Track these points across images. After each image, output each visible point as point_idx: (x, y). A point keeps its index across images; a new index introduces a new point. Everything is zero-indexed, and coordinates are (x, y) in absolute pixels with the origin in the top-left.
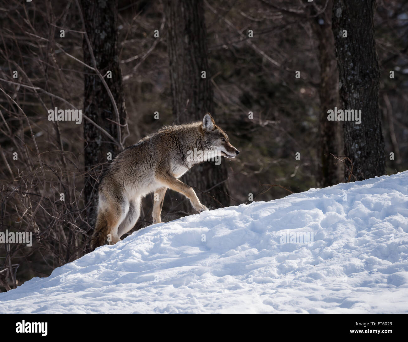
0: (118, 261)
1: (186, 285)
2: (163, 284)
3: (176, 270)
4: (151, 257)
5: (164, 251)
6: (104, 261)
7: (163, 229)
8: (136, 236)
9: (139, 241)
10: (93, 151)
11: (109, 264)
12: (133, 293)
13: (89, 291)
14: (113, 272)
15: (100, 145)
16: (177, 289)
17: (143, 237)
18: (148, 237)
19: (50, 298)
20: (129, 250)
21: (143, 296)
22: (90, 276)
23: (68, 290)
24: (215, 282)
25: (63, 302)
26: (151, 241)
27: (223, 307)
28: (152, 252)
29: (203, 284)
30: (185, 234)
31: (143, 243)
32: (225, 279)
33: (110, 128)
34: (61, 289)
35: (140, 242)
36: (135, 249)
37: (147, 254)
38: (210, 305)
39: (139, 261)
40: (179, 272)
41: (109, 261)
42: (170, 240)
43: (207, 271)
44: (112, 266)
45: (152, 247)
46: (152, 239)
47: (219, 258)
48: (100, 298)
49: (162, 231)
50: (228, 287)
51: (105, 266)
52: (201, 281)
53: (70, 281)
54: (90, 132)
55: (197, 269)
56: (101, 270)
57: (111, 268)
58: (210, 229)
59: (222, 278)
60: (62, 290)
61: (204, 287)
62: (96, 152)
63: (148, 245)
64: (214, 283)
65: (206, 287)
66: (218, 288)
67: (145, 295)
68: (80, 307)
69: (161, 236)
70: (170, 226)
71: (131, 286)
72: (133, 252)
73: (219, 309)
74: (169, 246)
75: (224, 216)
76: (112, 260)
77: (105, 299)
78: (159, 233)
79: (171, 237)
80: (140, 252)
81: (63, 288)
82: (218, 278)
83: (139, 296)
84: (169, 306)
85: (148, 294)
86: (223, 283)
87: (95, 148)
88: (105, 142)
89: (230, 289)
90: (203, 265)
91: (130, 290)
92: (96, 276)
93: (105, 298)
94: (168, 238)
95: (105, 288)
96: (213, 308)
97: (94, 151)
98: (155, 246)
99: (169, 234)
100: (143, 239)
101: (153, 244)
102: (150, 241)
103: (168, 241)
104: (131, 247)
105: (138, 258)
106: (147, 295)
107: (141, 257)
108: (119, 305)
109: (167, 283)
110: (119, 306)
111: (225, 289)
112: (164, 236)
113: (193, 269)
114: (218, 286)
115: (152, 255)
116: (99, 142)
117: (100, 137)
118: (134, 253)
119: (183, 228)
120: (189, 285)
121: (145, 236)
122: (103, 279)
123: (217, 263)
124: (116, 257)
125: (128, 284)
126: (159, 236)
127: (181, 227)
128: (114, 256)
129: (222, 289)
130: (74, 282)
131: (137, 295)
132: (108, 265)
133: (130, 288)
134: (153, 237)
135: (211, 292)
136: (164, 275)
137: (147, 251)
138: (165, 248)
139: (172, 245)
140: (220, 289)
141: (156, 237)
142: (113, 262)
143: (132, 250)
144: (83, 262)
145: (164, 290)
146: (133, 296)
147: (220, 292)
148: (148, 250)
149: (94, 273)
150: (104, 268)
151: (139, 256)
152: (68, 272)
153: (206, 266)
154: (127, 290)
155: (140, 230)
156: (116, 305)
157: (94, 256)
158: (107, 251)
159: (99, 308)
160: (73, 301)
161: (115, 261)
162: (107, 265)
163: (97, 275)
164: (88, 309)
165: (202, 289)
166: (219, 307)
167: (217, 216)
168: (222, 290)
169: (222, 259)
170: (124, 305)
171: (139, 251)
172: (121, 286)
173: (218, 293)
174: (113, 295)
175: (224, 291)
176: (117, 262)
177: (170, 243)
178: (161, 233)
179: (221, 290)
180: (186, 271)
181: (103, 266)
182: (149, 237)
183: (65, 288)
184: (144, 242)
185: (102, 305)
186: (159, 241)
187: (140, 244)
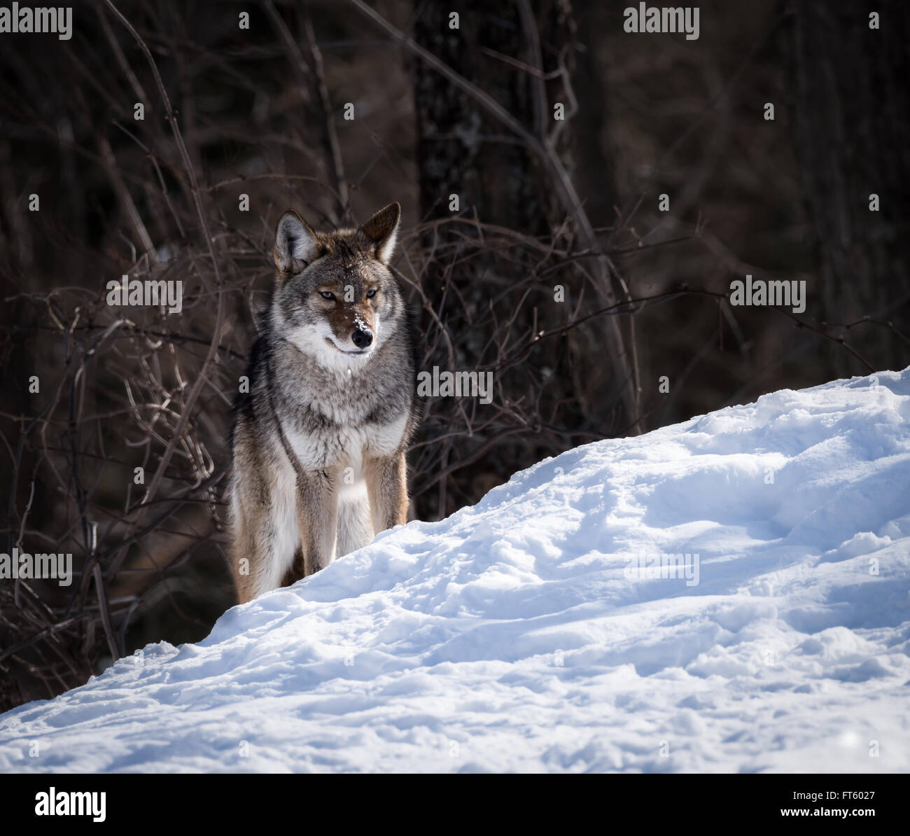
0: (448, 581)
1: (684, 665)
2: (600, 662)
3: (653, 609)
4: (570, 564)
5: (617, 540)
6: (403, 579)
7: (619, 461)
8: (524, 489)
9: (528, 507)
10: (448, 174)
11: (417, 592)
12: (484, 695)
13: (330, 692)
14: (427, 622)
15: (474, 151)
16: (646, 679)
17: (546, 492)
18: (562, 490)
19: (179, 719)
20: (492, 539)
21: (517, 705)
22: (346, 636)
23: (259, 688)
24: (790, 653)
25: (221, 731)
26: (573, 504)
27: (790, 743)
28: (573, 546)
29: (744, 661)
30: (696, 477)
31: (544, 514)
32: (827, 640)
33: (512, 86)
34: (236, 686)
35: (534, 510)
36: (512, 534)
37: (556, 552)
38: (746, 737)
39: (524, 580)
40: (662, 618)
41: (420, 580)
42: (641, 499)
43: (768, 615)
44: (428, 599)
45: (576, 526)
46: (577, 498)
47: (816, 566)
48: (357, 715)
49: (616, 468)
50: (837, 671)
51: (402, 599)
52: (736, 651)
53: (272, 654)
54: (439, 103)
55: (729, 604)
56: (386, 616)
57: (425, 607)
58: (791, 459)
59: (816, 637)
60: (240, 687)
61: (744, 672)
62: (461, 175)
63: (563, 519)
64: (785, 655)
65: (754, 670)
66: (799, 674)
67: (526, 703)
68: (272, 751)
69: (608, 488)
70: (645, 451)
71: (482, 671)
72: (505, 547)
73: (771, 750)
74: (637, 521)
75: (843, 410)
76: (429, 575)
77: (375, 720)
78: (603, 476)
79: (645, 490)
80: (532, 548)
81: (241, 681)
82: (803, 637)
83: (504, 708)
84: (596, 741)
85: (539, 698)
86: (817, 656)
87: (457, 163)
88: (492, 138)
89: (842, 677)
90: (754, 592)
91: (476, 686)
92: (368, 637)
93: (377, 717)
94: (633, 493)
95: (385, 680)
96: (752, 746)
97: (454, 173)
98: (586, 523)
99: (639, 480)
100: (544, 500)
101: (580, 515)
102: (567, 506)
103: (631, 503)
104: (499, 527)
105: (521, 569)
106: (531, 703)
107: (532, 566)
108: (419, 740)
109: (612, 659)
110: (419, 745)
111: (825, 676)
112: (622, 488)
113: (714, 608)
114: (797, 667)
115: (573, 558)
116: (470, 138)
117: (476, 119)
118: (509, 551)
119: (692, 455)
120: (693, 665)
121: (551, 489)
122: (390, 647)
123: (807, 584)
124: (443, 564)
125: (473, 665)
126: (600, 488)
127: (685, 454)
128: (439, 563)
129: (815, 677)
130: (283, 658)
131: (498, 703)
132: (415, 595)
133: (477, 677)
134: (581, 491)
135: (772, 688)
136: (606, 628)
137: (557, 543)
138: (621, 532)
139: (650, 521)
140: (805, 677)
141: (591, 490)
142: (430, 583)
143: (500, 538)
144: (329, 584)
145: (599, 683)
146: (481, 707)
147: (805, 690)
148: (562, 537)
149: (362, 627)
150: (398, 608)
151: (529, 561)
152: (269, 624)
153: (766, 593)
154: (467, 685)
155: (539, 465)
156: (409, 740)
157: (368, 564)
158: (416, 545)
159: (342, 754)
160: (257, 727)
161: (438, 579)
162: (408, 595)
163: (373, 631)
164: (303, 758)
165: (739, 678)
166: (776, 745)
167: (817, 411)
168: (812, 683)
169: (826, 567)
170: (439, 739)
171: (525, 542)
172: (445, 672)
173: (796, 691)
174: (407, 706)
175: (819, 686)
176: (445, 582)
177: (641, 510)
178: (611, 476)
179: (808, 681)
180: (688, 613)
181: (396, 601)
182: (566, 491)
183: (248, 682)
184: (547, 509)
185: (355, 741)
186: (602, 506)
187: (531, 516)
